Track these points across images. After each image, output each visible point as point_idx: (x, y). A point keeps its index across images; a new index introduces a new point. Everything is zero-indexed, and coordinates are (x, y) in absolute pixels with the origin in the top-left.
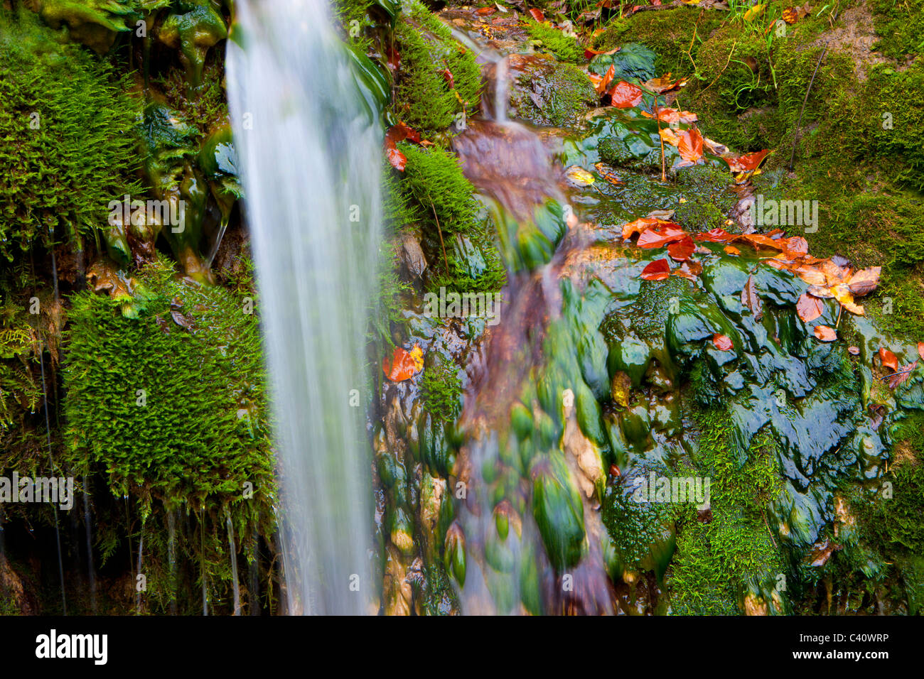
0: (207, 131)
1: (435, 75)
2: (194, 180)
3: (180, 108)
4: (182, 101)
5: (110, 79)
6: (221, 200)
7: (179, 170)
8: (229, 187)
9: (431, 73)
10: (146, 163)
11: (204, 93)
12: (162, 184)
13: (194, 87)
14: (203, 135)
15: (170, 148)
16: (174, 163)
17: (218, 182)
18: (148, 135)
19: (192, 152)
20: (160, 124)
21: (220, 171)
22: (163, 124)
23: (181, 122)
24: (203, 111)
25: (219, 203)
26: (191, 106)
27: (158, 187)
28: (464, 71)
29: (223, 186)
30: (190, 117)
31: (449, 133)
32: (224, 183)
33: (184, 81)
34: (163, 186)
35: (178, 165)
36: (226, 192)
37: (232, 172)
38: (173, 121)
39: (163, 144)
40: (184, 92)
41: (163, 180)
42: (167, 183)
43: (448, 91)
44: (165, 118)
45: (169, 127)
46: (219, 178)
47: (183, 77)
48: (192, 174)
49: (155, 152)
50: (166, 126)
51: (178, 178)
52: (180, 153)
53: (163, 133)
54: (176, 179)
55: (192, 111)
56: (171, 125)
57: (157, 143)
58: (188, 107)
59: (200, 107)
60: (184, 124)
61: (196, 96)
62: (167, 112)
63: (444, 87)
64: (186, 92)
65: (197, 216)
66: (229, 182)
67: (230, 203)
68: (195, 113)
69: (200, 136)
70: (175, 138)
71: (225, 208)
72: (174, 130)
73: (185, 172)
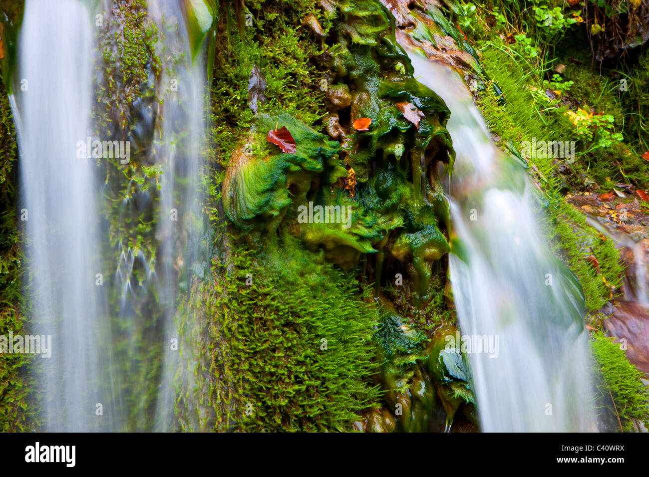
0: (432, 337)
1: (584, 262)
2: (423, 384)
3: (408, 315)
4: (410, 309)
5: (355, 293)
6: (448, 403)
7: (410, 375)
8: (458, 392)
9: (580, 260)
10: (383, 368)
11: (429, 301)
12: (396, 387)
13: (421, 296)
14: (430, 340)
15: (404, 354)
16: (408, 368)
17: (447, 387)
18: (385, 342)
19: (422, 358)
20: (392, 331)
21: (451, 377)
22: (395, 331)
23: (411, 329)
24: (428, 318)
25: (444, 404)
26: (418, 314)
27: (392, 391)
28: (606, 256)
29: (452, 390)
30: (417, 323)
31: (601, 315)
32: (453, 388)
33: (412, 291)
34: (398, 390)
35: (410, 370)
36: (456, 396)
37: (462, 378)
38: (404, 328)
39: (398, 351)
40: (411, 301)
41: (398, 384)
42: (401, 387)
43: (596, 276)
44: (397, 325)
45: (401, 334)
46: (449, 383)
47: (411, 287)
48: (421, 378)
49: (391, 358)
50: (398, 334)
51: (410, 382)
52: (413, 359)
53: (397, 340)
54: (408, 383)
55: (419, 318)
56: (402, 331)
57: (393, 350)
58: (415, 314)
59: (427, 315)
60: (414, 331)
61: (423, 304)
62: (399, 320)
63: (593, 273)
64: (413, 301)
65: (425, 417)
66: (458, 387)
67: (456, 405)
68: (423, 320)
69: (427, 342)
70: (409, 344)
71: (450, 409)
72: (406, 337)
73: (415, 376)
